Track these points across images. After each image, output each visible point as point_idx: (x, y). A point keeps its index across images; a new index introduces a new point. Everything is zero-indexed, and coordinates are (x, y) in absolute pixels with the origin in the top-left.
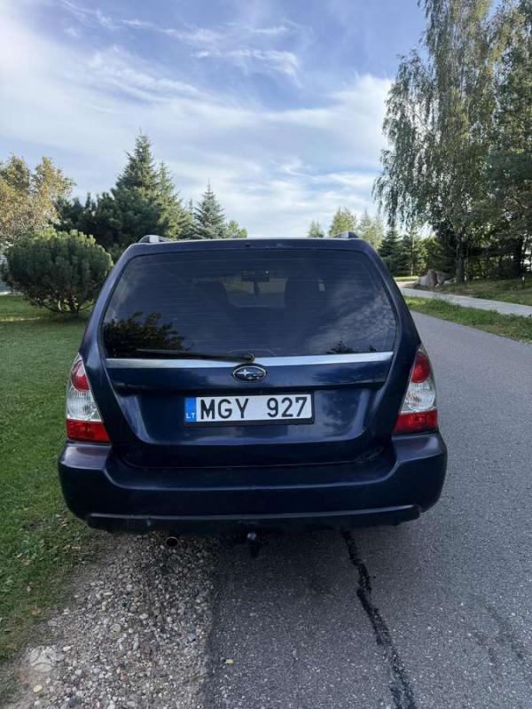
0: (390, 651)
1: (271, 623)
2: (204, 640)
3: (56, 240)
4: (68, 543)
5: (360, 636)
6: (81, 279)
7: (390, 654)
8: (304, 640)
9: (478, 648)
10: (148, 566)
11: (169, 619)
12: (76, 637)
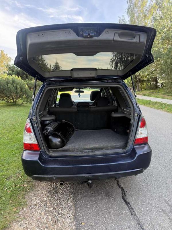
0: (136, 217)
1: (95, 209)
2: (73, 216)
3: (8, 78)
4: (22, 184)
5: (125, 212)
6: (17, 91)
7: (136, 218)
8: (107, 215)
9: (164, 215)
10: (50, 191)
11: (60, 209)
12: (29, 218)
